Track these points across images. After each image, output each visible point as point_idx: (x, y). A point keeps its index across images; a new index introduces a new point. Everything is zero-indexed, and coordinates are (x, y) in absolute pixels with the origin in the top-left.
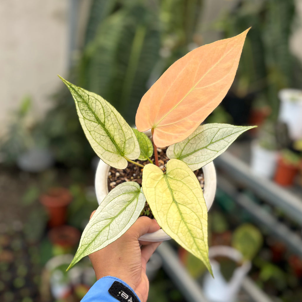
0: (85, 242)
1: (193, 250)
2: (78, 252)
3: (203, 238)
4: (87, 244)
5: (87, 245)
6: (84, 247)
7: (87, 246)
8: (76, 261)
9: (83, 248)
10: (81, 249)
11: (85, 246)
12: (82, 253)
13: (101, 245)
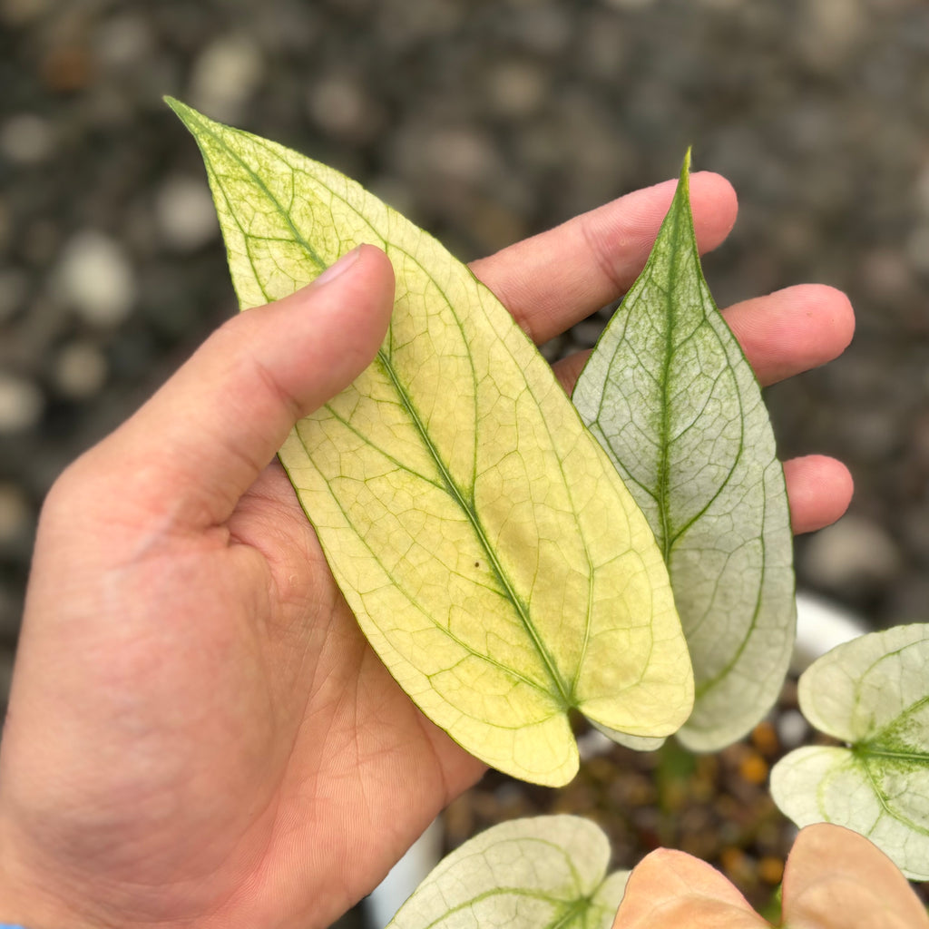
0: (701, 347)
1: (281, 168)
2: (694, 280)
3: (254, 251)
4: (684, 342)
5: (678, 342)
6: (688, 323)
7: (679, 337)
8: (676, 230)
9: (690, 316)
10: (695, 301)
11: (690, 330)
12: (672, 287)
13: (607, 379)
